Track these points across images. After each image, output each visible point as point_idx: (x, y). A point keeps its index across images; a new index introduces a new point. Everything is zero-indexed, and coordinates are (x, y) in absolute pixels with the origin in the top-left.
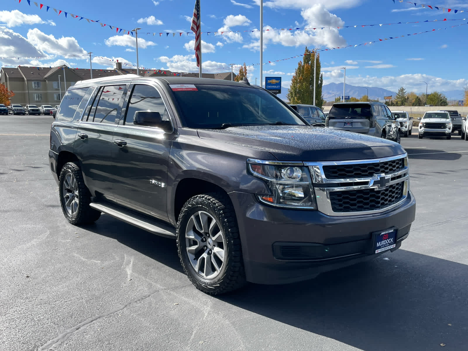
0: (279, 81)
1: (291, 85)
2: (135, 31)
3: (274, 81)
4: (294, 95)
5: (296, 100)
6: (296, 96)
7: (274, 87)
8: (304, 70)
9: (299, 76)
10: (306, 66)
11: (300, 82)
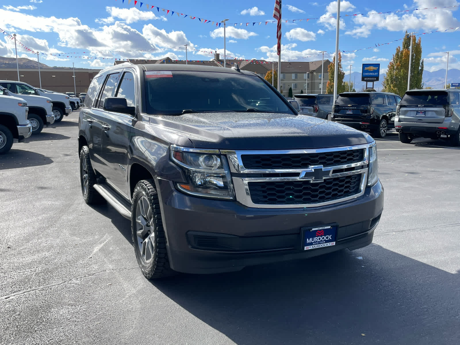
0: (377, 68)
1: (387, 72)
2: (223, 22)
3: (372, 68)
4: (389, 82)
5: (392, 87)
6: (392, 83)
7: (371, 74)
8: (403, 56)
9: (397, 62)
10: (404, 52)
11: (397, 68)
